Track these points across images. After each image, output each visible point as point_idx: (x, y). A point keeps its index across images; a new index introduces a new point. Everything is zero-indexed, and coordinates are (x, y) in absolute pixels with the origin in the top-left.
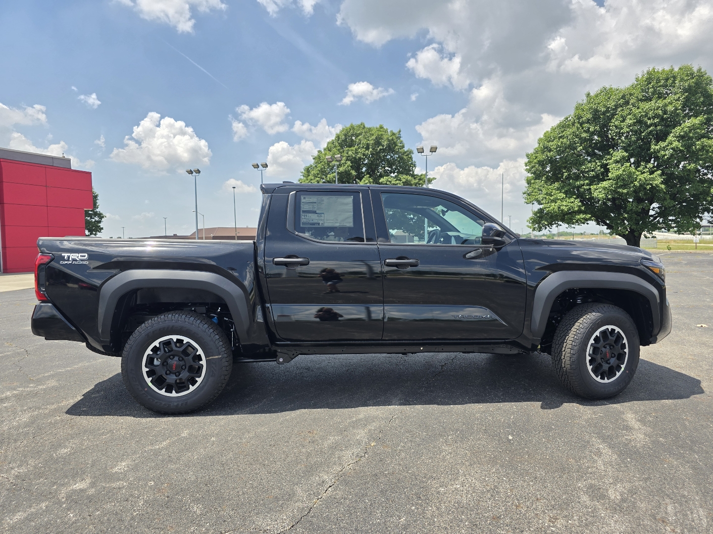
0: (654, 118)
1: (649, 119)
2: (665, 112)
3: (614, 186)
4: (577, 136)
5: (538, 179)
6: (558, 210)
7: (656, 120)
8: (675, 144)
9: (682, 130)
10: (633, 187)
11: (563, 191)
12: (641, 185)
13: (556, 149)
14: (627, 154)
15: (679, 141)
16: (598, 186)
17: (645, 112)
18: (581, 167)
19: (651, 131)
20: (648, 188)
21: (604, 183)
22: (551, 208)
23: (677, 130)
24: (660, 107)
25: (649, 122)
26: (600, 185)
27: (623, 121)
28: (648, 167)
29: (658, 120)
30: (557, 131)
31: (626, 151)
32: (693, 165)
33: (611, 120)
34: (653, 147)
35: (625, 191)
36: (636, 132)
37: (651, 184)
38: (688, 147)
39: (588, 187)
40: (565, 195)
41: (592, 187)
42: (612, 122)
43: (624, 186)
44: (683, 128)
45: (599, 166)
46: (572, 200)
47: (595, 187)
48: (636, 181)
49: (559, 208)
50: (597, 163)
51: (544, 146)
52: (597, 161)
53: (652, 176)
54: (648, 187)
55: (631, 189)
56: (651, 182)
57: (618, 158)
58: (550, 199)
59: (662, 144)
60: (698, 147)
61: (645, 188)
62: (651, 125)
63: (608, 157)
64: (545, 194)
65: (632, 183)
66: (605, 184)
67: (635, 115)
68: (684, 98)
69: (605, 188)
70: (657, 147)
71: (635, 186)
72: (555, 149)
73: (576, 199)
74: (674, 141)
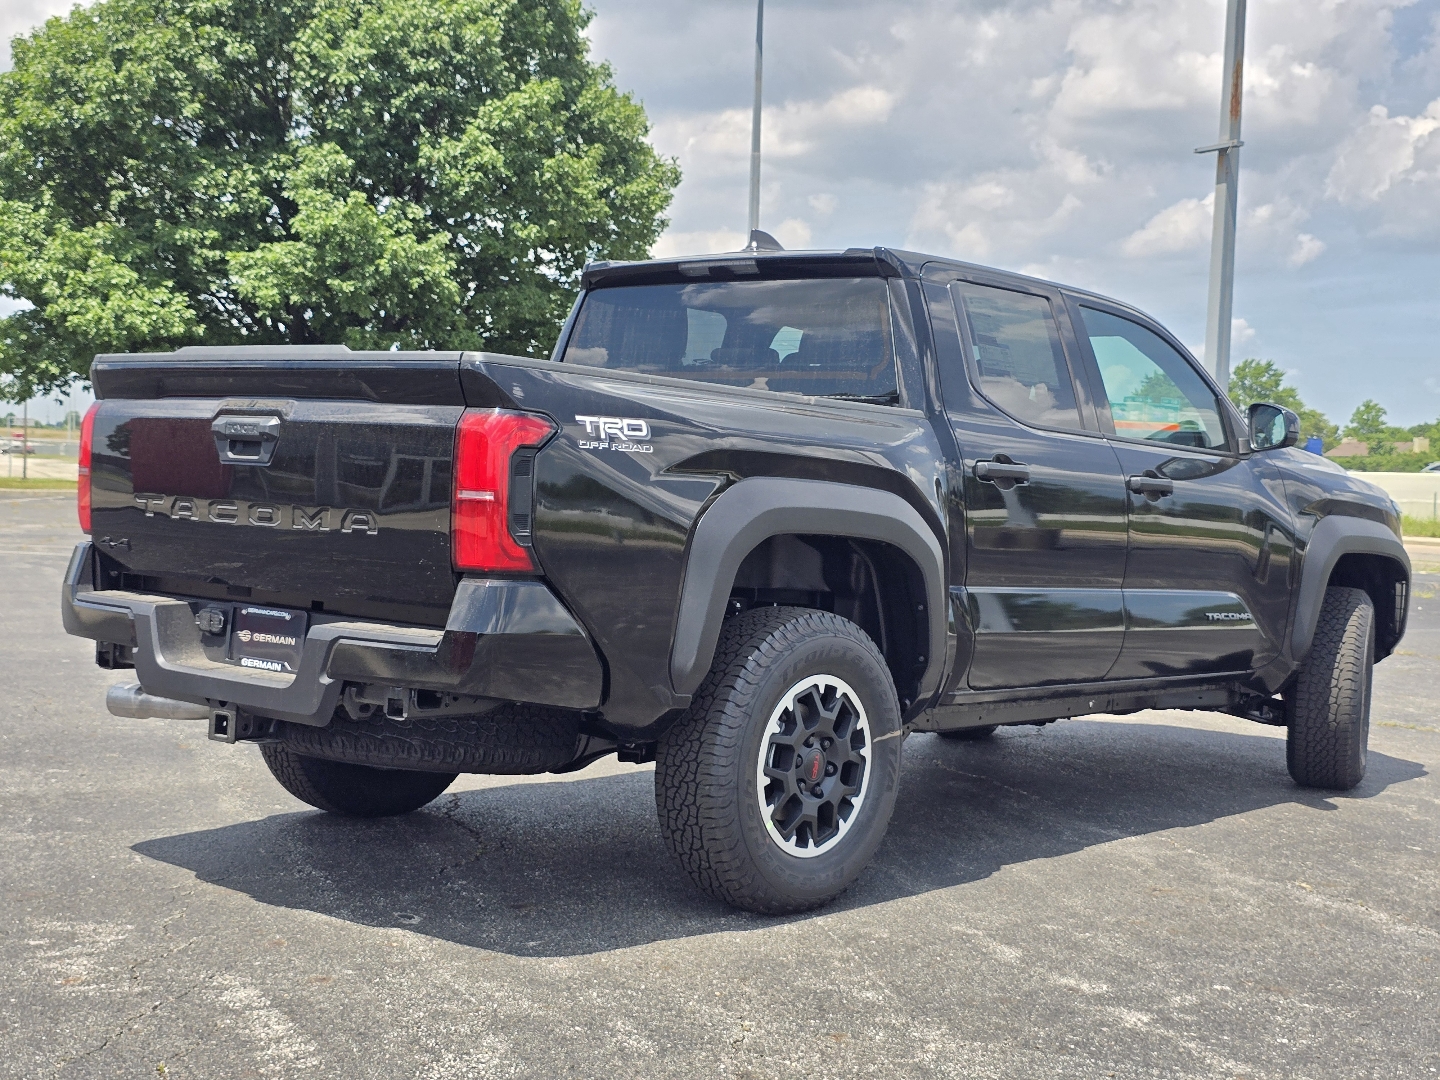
0: (427, 54)
1: (413, 54)
2: (458, 44)
3: (309, 264)
4: (180, 64)
5: (21, 199)
6: (117, 328)
7: (434, 65)
8: (489, 154)
9: (505, 113)
10: (372, 276)
11: (129, 257)
12: (395, 274)
13: (109, 94)
14: (351, 162)
15: (496, 145)
16: (251, 254)
17: (400, 29)
18: (195, 179)
19: (419, 98)
20: (416, 286)
21: (277, 247)
22: (89, 316)
23: (492, 112)
24: (442, 24)
25: (413, 66)
26: (258, 254)
27: (335, 44)
28: (411, 216)
29: (437, 65)
30: (105, 27)
31: (346, 147)
32: (535, 230)
33: (297, 30)
34: (426, 150)
35: (348, 287)
36: (371, 90)
37: (420, 274)
38: (524, 169)
39: (218, 253)
40: (135, 275)
41: (229, 255)
42: (298, 40)
43: (343, 270)
44: (510, 110)
45: (253, 184)
46: (162, 294)
47: (242, 256)
48: (381, 257)
49: (118, 318)
50: (245, 173)
51: (54, 75)
52: (246, 166)
53: (423, 247)
54: (416, 282)
55: (368, 283)
56: (422, 268)
57: (323, 171)
58: (80, 281)
59: (453, 148)
60: (548, 175)
61: (406, 286)
62: (417, 78)
63: (284, 158)
64: (60, 261)
65: (372, 262)
66: (279, 251)
67: (371, 32)
68: (507, 12)
69: (280, 269)
70: (438, 155)
71: (380, 274)
72: (101, 94)
73: (172, 291)
74: (483, 143)
